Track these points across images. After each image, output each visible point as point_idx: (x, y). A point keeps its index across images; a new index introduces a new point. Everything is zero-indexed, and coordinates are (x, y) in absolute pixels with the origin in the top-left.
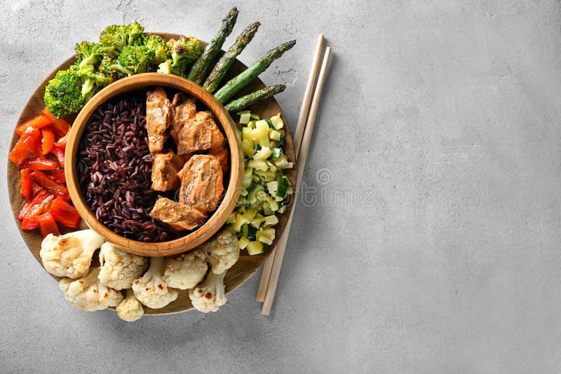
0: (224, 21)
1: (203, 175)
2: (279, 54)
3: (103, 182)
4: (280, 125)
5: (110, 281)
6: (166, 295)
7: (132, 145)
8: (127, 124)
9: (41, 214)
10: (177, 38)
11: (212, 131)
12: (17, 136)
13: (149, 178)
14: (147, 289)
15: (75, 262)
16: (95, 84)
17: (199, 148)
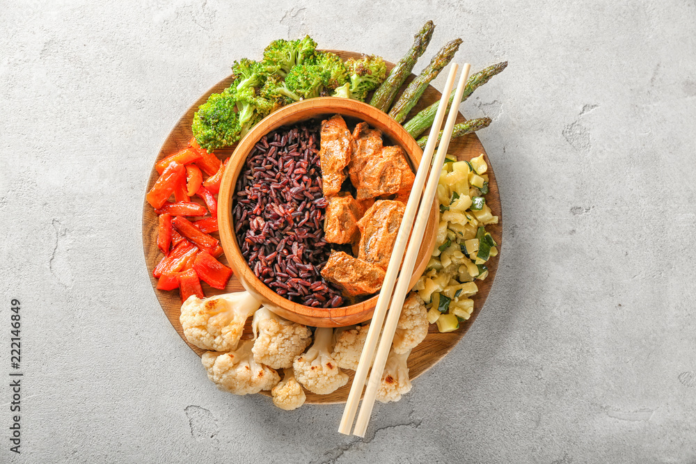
0: (416, 37)
1: (389, 225)
2: (486, 78)
3: (265, 230)
4: (483, 168)
5: (267, 355)
6: (335, 377)
7: (302, 185)
8: (296, 159)
9: (181, 271)
10: (357, 57)
11: (402, 170)
12: (157, 173)
13: (321, 227)
14: (313, 368)
15: (224, 330)
16: (255, 111)
17: (385, 191)
